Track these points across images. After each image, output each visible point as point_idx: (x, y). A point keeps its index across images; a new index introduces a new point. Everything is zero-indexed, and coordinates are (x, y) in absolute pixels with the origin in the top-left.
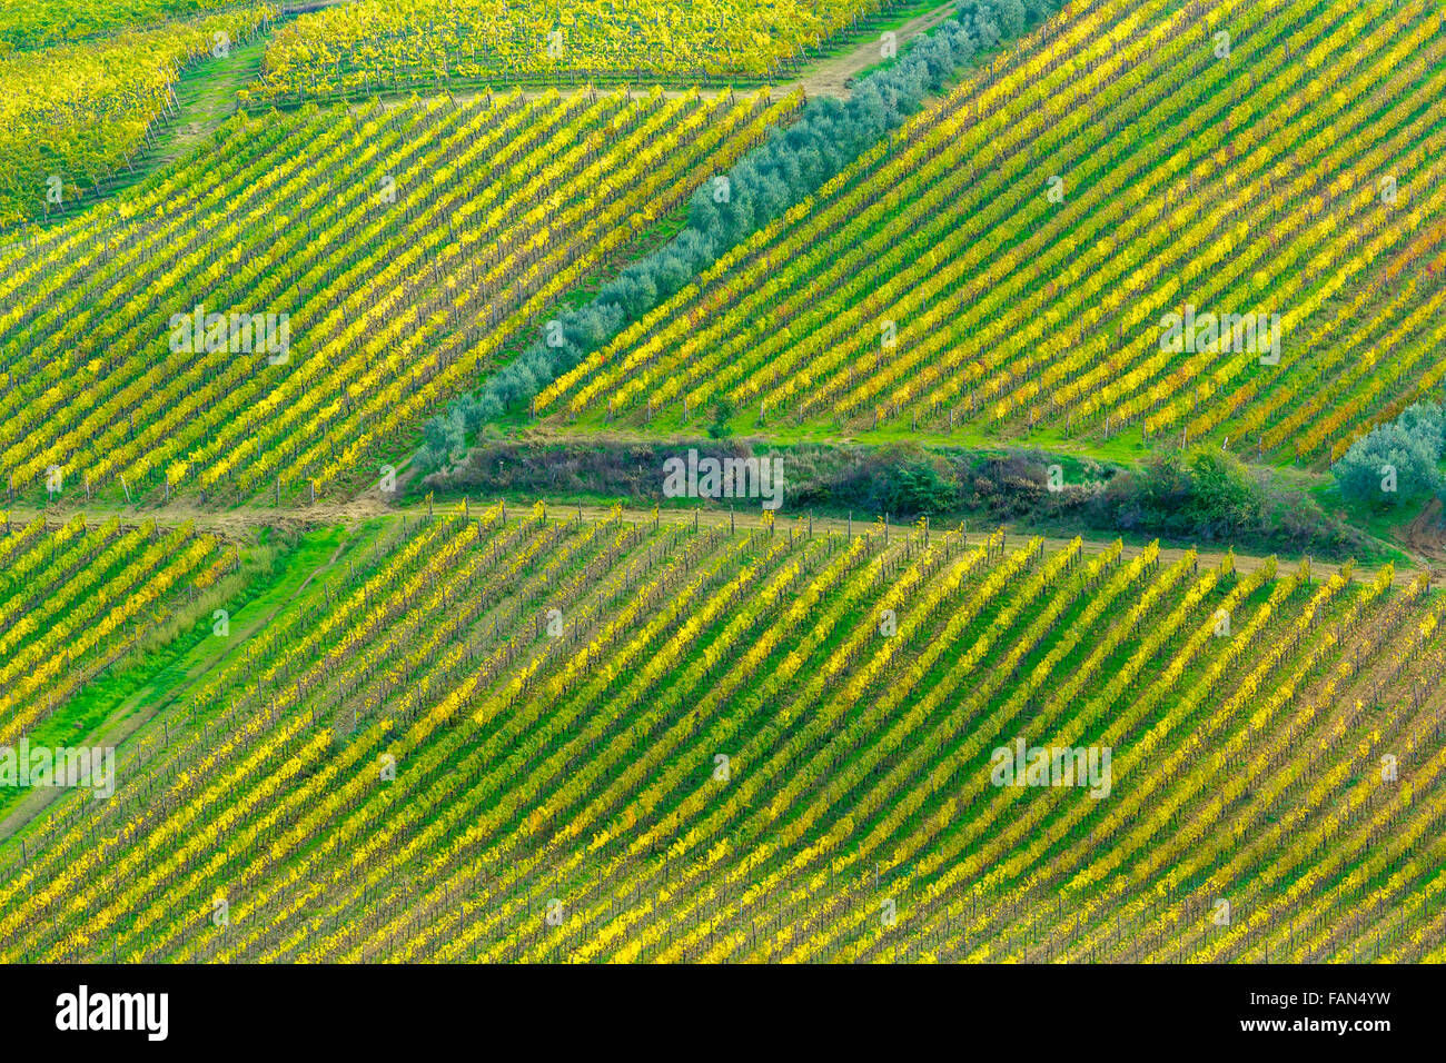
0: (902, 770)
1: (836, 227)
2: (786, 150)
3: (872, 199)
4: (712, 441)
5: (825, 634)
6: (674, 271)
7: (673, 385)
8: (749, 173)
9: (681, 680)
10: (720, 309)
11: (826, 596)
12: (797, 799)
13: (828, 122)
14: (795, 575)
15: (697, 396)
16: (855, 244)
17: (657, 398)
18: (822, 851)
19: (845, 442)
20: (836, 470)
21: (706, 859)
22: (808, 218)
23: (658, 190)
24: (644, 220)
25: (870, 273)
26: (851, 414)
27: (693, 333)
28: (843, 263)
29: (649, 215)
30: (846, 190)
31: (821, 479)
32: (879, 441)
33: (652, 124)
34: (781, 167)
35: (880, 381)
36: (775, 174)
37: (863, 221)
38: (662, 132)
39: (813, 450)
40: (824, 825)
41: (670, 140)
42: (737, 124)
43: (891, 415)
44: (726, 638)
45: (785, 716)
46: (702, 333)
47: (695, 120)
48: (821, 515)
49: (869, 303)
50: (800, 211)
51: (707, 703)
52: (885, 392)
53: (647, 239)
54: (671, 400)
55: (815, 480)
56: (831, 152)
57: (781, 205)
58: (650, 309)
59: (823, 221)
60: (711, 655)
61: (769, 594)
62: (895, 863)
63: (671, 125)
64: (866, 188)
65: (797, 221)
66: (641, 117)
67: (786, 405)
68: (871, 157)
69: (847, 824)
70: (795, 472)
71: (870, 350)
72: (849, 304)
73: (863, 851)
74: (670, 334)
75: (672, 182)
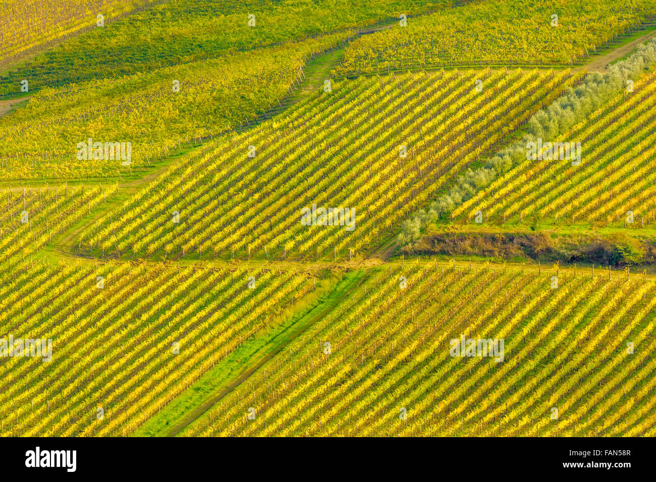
0: (611, 384)
1: (597, 133)
2: (574, 98)
3: (615, 120)
4: (532, 232)
5: (579, 321)
6: (520, 153)
7: (516, 206)
8: (557, 108)
9: (511, 342)
10: (541, 170)
11: (581, 303)
12: (562, 397)
13: (595, 85)
14: (566, 294)
15: (527, 211)
16: (605, 141)
17: (508, 212)
18: (571, 422)
19: (592, 233)
20: (588, 246)
21: (518, 425)
22: (584, 129)
23: (516, 116)
24: (509, 130)
25: (609, 155)
26: (597, 220)
27: (527, 182)
28: (599, 150)
29: (511, 127)
30: (602, 116)
31: (581, 249)
32: (606, 231)
33: (516, 85)
34: (572, 106)
35: (610, 205)
36: (569, 108)
37: (608, 131)
38: (520, 89)
39: (578, 236)
40: (573, 409)
41: (523, 93)
42: (554, 86)
43: (615, 220)
44: (533, 323)
45: (558, 359)
46: (531, 182)
47: (535, 84)
48: (581, 266)
49: (609, 168)
50: (580, 126)
51: (523, 353)
52: (613, 209)
53: (510, 138)
54: (515, 213)
55: (578, 250)
56: (596, 98)
57: (571, 123)
58: (508, 171)
59: (591, 130)
60: (526, 331)
61: (554, 302)
62: (605, 427)
63: (524, 86)
64: (612, 115)
65: (579, 130)
66: (510, 84)
67: (568, 216)
68: (614, 101)
69: (584, 409)
70: (570, 246)
71: (608, 190)
72: (600, 168)
73: (590, 422)
74: (517, 182)
75: (523, 112)
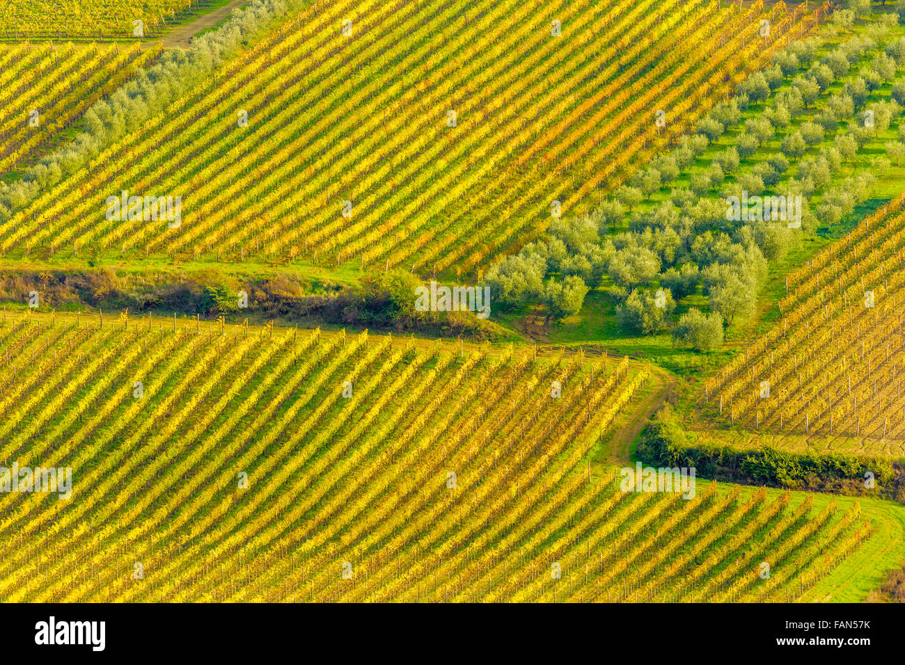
0: (200, 478)
1: (179, 131)
2: (147, 83)
3: (203, 113)
4: (91, 268)
5: (156, 391)
6: (72, 160)
7: (68, 233)
8: (123, 98)
9: (63, 421)
10: (102, 184)
11: (158, 366)
12: (133, 495)
13: (174, 65)
14: (139, 354)
15: (83, 240)
16: (189, 143)
17: (57, 241)
18: (146, 529)
19: (172, 270)
20: (168, 287)
21: (72, 535)
22: (160, 127)
23: (66, 108)
24: (56, 127)
25: (196, 162)
26: (180, 251)
27: (82, 200)
28: (181, 155)
29: (60, 124)
30: (185, 109)
31: (158, 293)
32: (193, 267)
33: (65, 66)
34: (143, 94)
35: (198, 230)
36: (139, 97)
37: (194, 128)
38: (71, 71)
39: (154, 274)
40: (148, 513)
41: (76, 76)
42: (118, 66)
43: (205, 251)
44: (92, 395)
45: (128, 444)
46: (88, 200)
47: (92, 64)
48: (158, 315)
49: (195, 180)
50: (155, 122)
51: (79, 437)
52: (201, 237)
53: (58, 139)
54: (67, 242)
55: (155, 293)
56: (176, 84)
57: (142, 118)
58: (56, 185)
59: (170, 128)
60: (83, 405)
61: (121, 366)
62: (192, 536)
63: (77, 67)
64: (198, 107)
65: (153, 128)
66: (57, 64)
67: (140, 246)
68: (202, 87)
69: (163, 512)
70: (142, 288)
71: (194, 210)
72: (183, 180)
73: (172, 529)
74: (69, 200)
75: (76, 103)
